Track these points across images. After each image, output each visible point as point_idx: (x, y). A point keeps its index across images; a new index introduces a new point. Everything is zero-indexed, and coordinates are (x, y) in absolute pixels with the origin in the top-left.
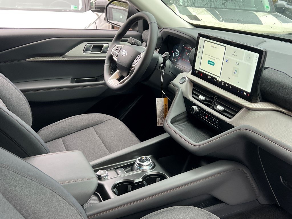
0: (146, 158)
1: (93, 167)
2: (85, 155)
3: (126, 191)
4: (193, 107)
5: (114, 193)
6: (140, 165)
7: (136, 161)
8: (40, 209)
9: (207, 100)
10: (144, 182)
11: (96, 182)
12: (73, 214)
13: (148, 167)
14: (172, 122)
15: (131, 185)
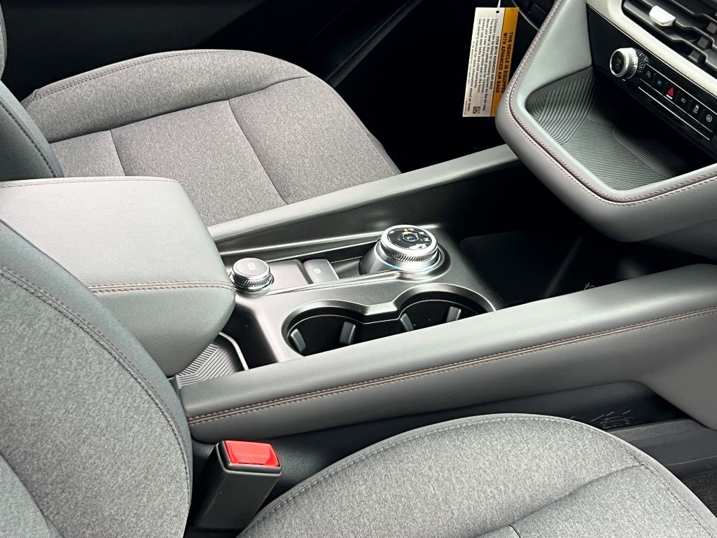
0: (417, 231)
1: (221, 244)
2: (193, 202)
3: (334, 342)
4: (621, 50)
5: (291, 343)
6: (392, 257)
7: (378, 238)
8: (11, 374)
9: (682, 26)
10: (403, 318)
11: (227, 298)
12: (135, 405)
13: (420, 263)
14: (533, 105)
15: (353, 323)
